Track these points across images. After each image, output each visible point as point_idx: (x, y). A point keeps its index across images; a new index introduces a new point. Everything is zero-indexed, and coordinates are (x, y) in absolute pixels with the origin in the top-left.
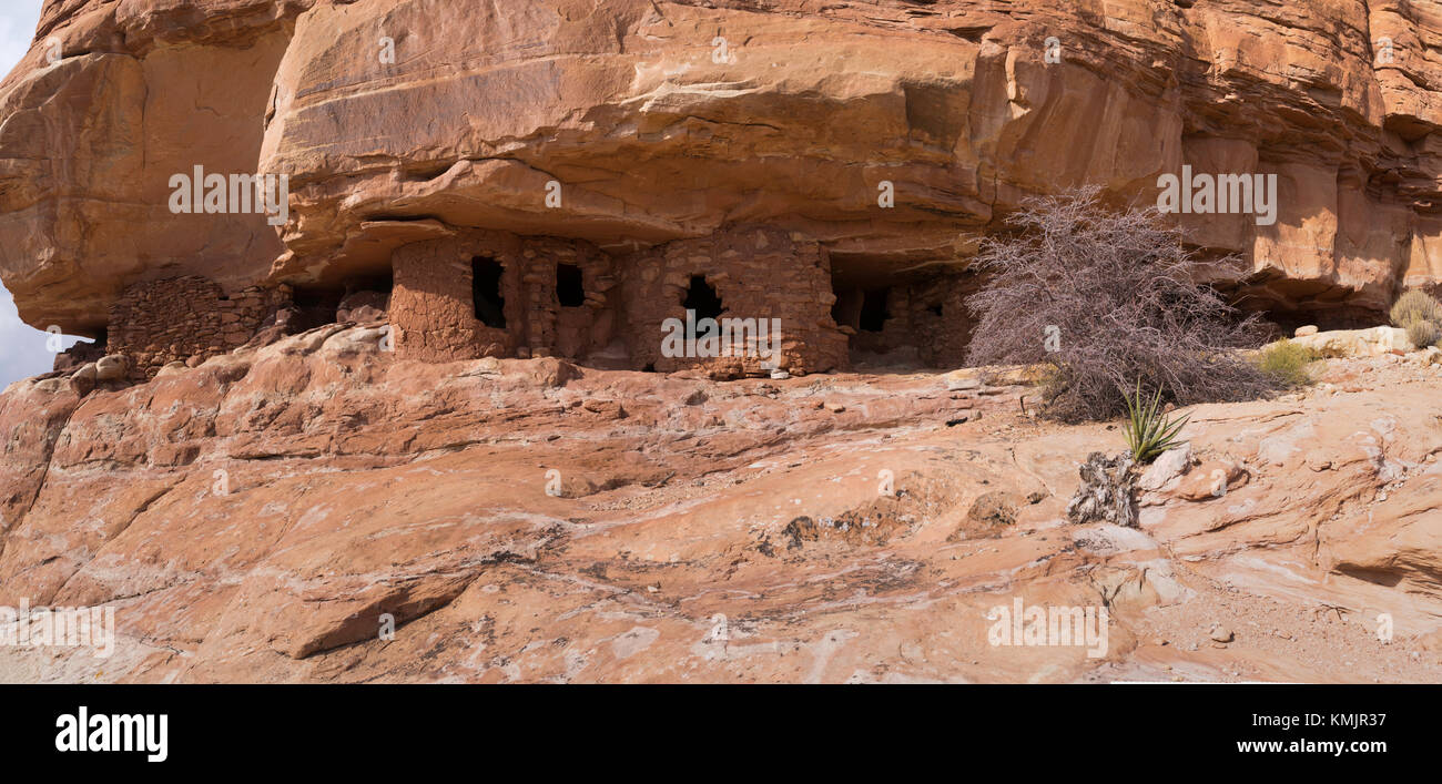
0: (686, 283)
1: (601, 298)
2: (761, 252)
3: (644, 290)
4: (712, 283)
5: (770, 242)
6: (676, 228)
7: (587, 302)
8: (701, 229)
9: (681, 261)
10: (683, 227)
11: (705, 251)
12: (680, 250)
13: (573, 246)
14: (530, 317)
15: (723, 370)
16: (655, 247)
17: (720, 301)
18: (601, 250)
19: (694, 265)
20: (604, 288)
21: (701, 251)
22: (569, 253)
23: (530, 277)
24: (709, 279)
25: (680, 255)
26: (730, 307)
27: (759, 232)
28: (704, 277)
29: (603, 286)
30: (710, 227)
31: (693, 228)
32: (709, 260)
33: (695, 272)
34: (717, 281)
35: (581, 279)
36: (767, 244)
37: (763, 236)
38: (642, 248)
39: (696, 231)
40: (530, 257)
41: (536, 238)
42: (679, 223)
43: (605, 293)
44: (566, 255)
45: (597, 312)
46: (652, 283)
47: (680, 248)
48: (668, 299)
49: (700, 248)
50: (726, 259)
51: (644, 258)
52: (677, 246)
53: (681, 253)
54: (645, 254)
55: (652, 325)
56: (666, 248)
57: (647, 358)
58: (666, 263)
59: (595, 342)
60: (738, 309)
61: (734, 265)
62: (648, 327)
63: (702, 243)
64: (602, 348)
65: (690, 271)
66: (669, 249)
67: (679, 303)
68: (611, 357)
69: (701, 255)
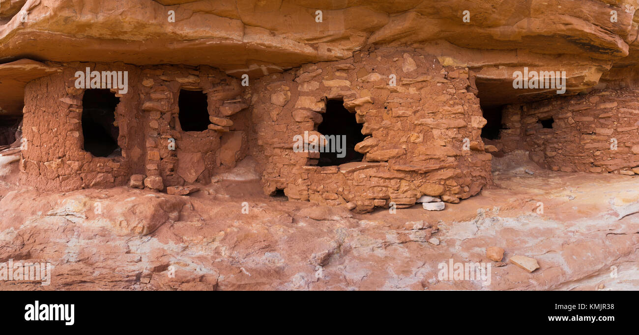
0: (321, 106)
1: (225, 122)
2: (408, 75)
3: (274, 114)
4: (353, 108)
5: (418, 66)
6: (308, 50)
7: (211, 126)
8: (338, 51)
9: (315, 85)
10: (316, 49)
11: (344, 75)
12: (314, 74)
13: (197, 73)
14: (148, 145)
15: (367, 203)
16: (286, 71)
17: (361, 126)
18: (229, 76)
19: (329, 89)
20: (230, 113)
21: (338, 74)
22: (191, 79)
23: (148, 105)
24: (348, 103)
25: (314, 78)
26: (374, 133)
27: (405, 55)
28: (343, 102)
29: (228, 110)
30: (348, 50)
31: (329, 50)
32: (348, 83)
33: (331, 96)
34: (359, 106)
35: (206, 104)
36: (415, 68)
37: (410, 60)
38: (271, 72)
39: (333, 53)
40: (150, 85)
41: (156, 67)
42: (312, 46)
43: (231, 117)
44: (188, 81)
45: (223, 136)
46: (282, 107)
47: (314, 71)
48: (300, 123)
49: (338, 70)
50: (368, 82)
51: (273, 81)
52: (311, 68)
53: (315, 77)
54: (275, 77)
55: (282, 150)
56: (297, 71)
57: (277, 182)
58: (297, 87)
59: (221, 164)
60: (382, 136)
61: (378, 88)
62: (278, 151)
63: (340, 66)
64: (229, 169)
65: (325, 95)
66: (302, 72)
67: (312, 128)
68: (238, 179)
69: (339, 78)
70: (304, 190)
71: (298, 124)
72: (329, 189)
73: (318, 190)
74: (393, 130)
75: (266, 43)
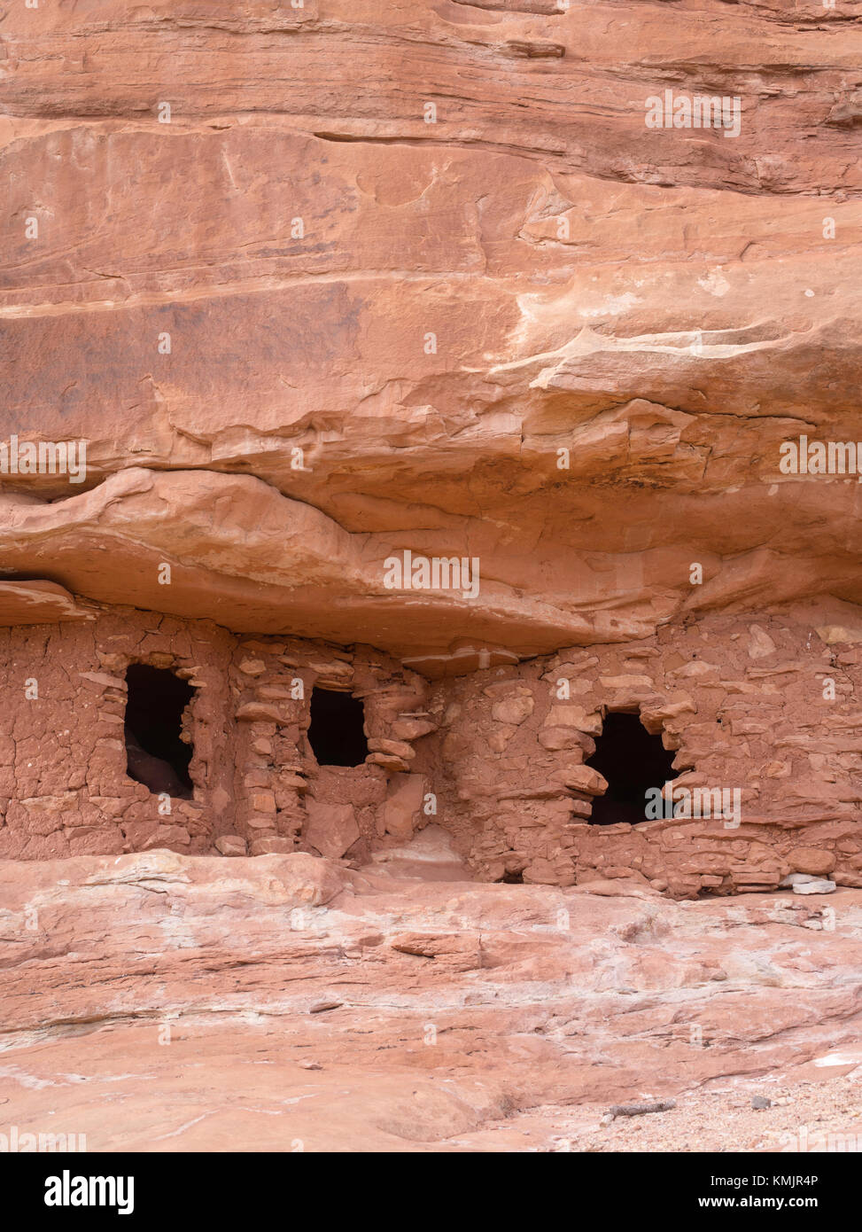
0: (595, 724)
1: (407, 750)
2: (759, 663)
3: (500, 739)
4: (658, 724)
5: (778, 646)
6: (578, 623)
7: (369, 758)
8: (629, 624)
9: (585, 685)
10: (591, 620)
11: (640, 666)
12: (583, 666)
13: (349, 657)
14: (247, 782)
15: (687, 881)
16: (523, 661)
17: (671, 755)
18: (406, 667)
19: (612, 691)
20: (414, 733)
21: (628, 665)
22: (340, 668)
23: (254, 707)
24: (648, 713)
25: (581, 674)
26: (698, 764)
27: (754, 628)
28: (639, 712)
29: (413, 729)
30: (648, 622)
31: (614, 623)
32: (647, 681)
33: (616, 702)
34: (670, 717)
35: (363, 717)
36: (773, 650)
37: (763, 636)
38: (496, 662)
39: (621, 629)
40: (257, 671)
41: (271, 638)
42: (584, 615)
43: (413, 742)
44: (332, 670)
45: (395, 775)
46: (516, 727)
47: (583, 659)
48: (556, 753)
49: (629, 659)
50: (686, 677)
51: (499, 679)
52: (576, 656)
53: (584, 670)
54: (502, 672)
55: (517, 802)
56: (549, 660)
57: (505, 860)
58: (548, 689)
59: (387, 832)
60: (715, 768)
61: (705, 687)
62: (508, 805)
63: (632, 651)
64: (401, 842)
65: (603, 702)
66: (558, 663)
67: (580, 760)
68: (422, 858)
69: (630, 672)
70: (567, 866)
71: (550, 754)
72: (614, 861)
73: (595, 863)
74: (735, 758)
75: (508, 609)
